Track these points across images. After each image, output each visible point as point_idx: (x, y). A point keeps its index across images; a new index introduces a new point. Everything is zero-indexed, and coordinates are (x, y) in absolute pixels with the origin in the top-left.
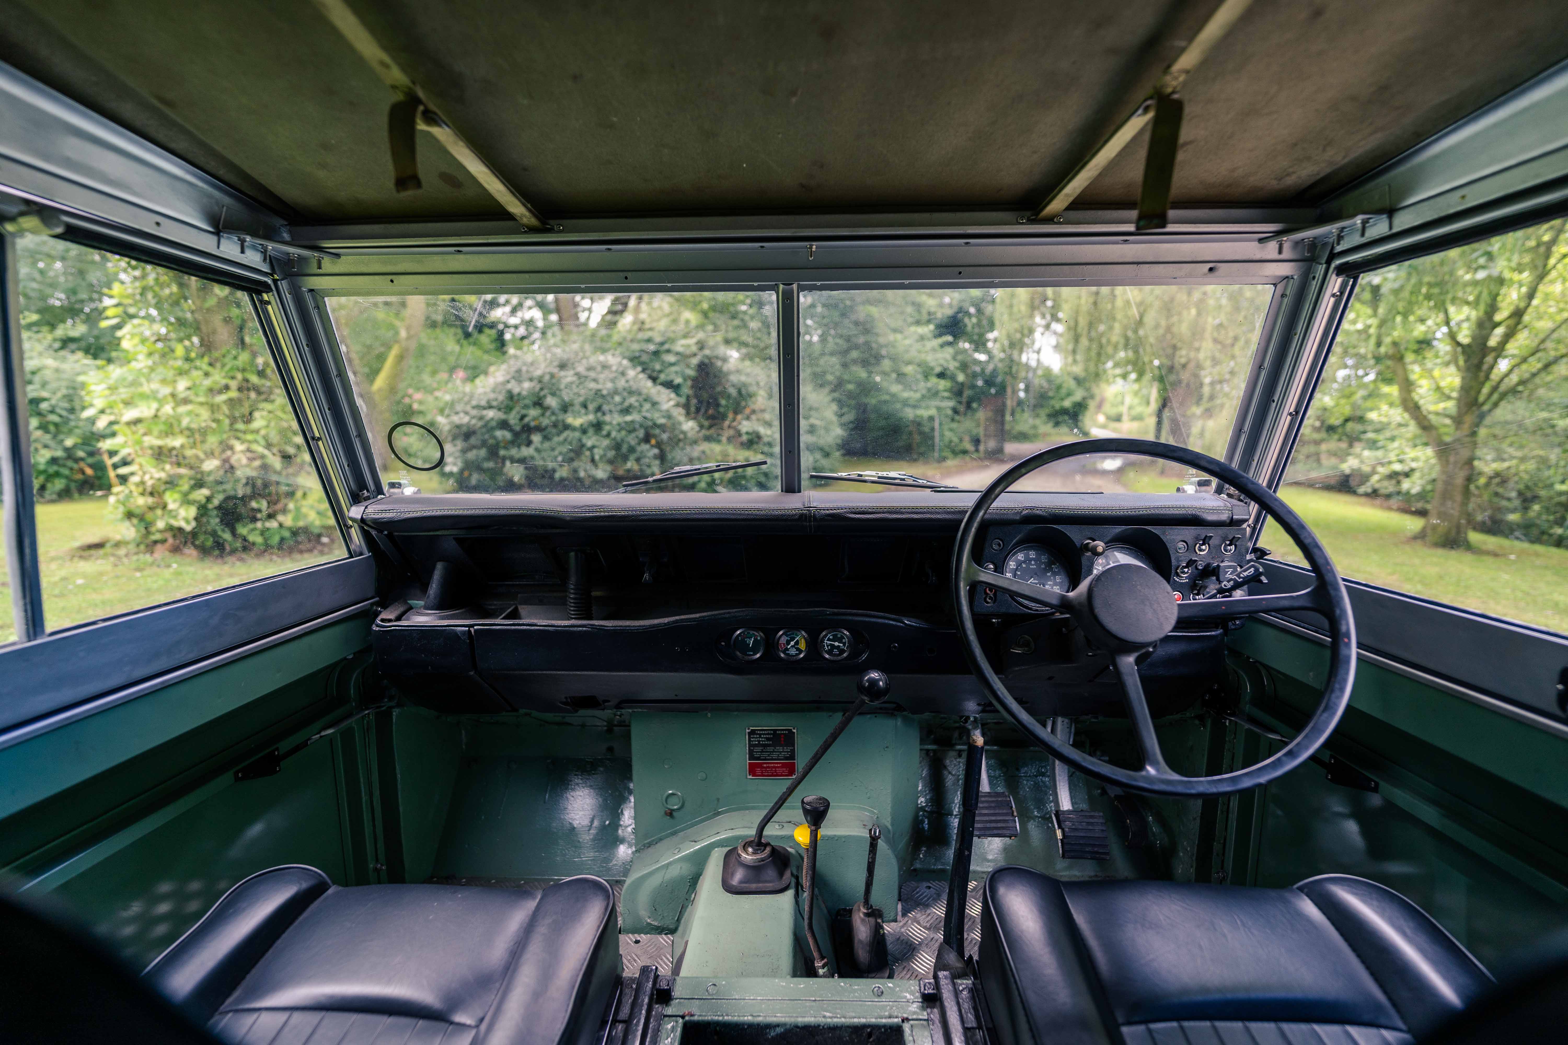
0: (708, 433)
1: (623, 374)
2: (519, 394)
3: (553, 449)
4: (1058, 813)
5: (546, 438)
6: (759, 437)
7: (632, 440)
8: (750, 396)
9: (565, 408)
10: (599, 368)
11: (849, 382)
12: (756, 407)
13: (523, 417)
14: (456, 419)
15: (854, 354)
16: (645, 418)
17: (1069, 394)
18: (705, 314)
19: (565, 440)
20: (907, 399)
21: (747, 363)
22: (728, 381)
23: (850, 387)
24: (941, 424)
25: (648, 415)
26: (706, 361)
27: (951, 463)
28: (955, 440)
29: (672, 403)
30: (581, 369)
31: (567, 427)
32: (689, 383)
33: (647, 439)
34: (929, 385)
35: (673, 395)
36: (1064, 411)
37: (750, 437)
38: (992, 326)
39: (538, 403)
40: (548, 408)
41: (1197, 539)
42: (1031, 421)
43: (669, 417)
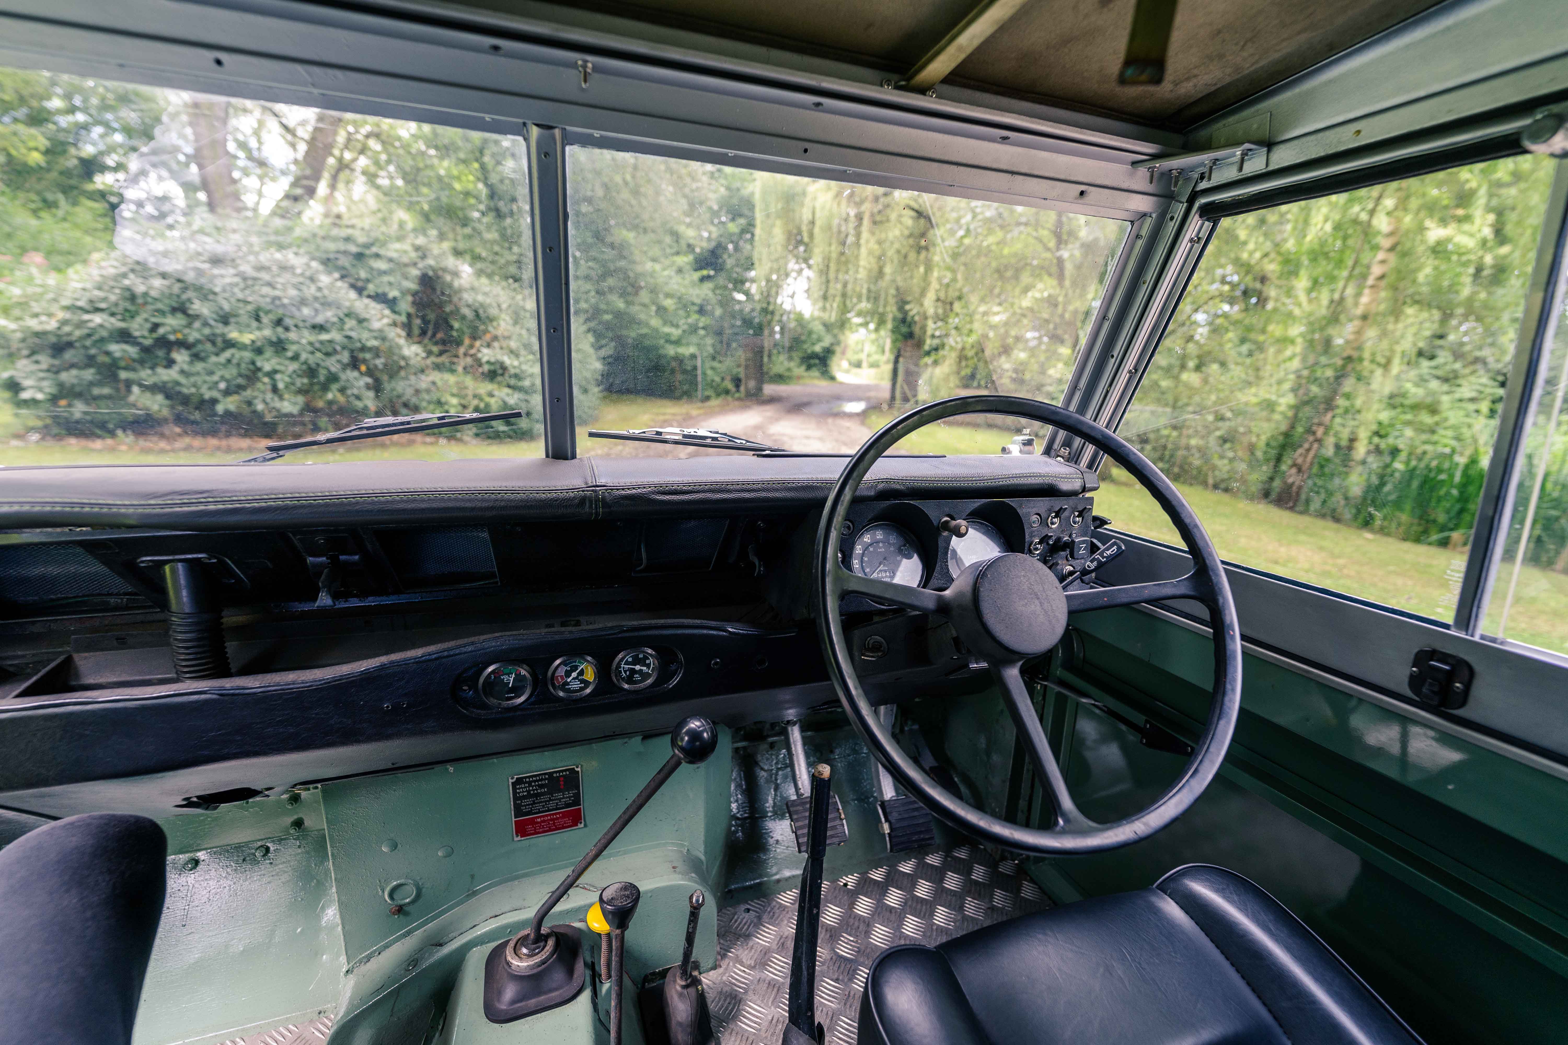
0: (439, 360)
1: (312, 279)
2: (146, 294)
3: (211, 373)
4: (883, 805)
5: (197, 357)
6: (504, 368)
7: (332, 365)
8: (491, 320)
9: (225, 319)
10: (275, 268)
11: (606, 312)
12: (499, 333)
13: (155, 327)
14: (33, 324)
15: (611, 281)
16: (349, 337)
17: (819, 340)
18: (426, 217)
19: (229, 361)
20: (668, 334)
21: (484, 280)
22: (460, 299)
23: (607, 317)
24: (703, 362)
25: (353, 334)
26: (431, 273)
27: (714, 402)
28: (717, 379)
29: (385, 321)
30: (246, 268)
31: (230, 344)
32: (410, 298)
33: (354, 364)
34: (690, 321)
35: (387, 312)
36: (814, 355)
37: (492, 368)
38: (751, 266)
39: (180, 309)
40: (197, 317)
41: (1050, 511)
42: (786, 364)
43: (384, 339)
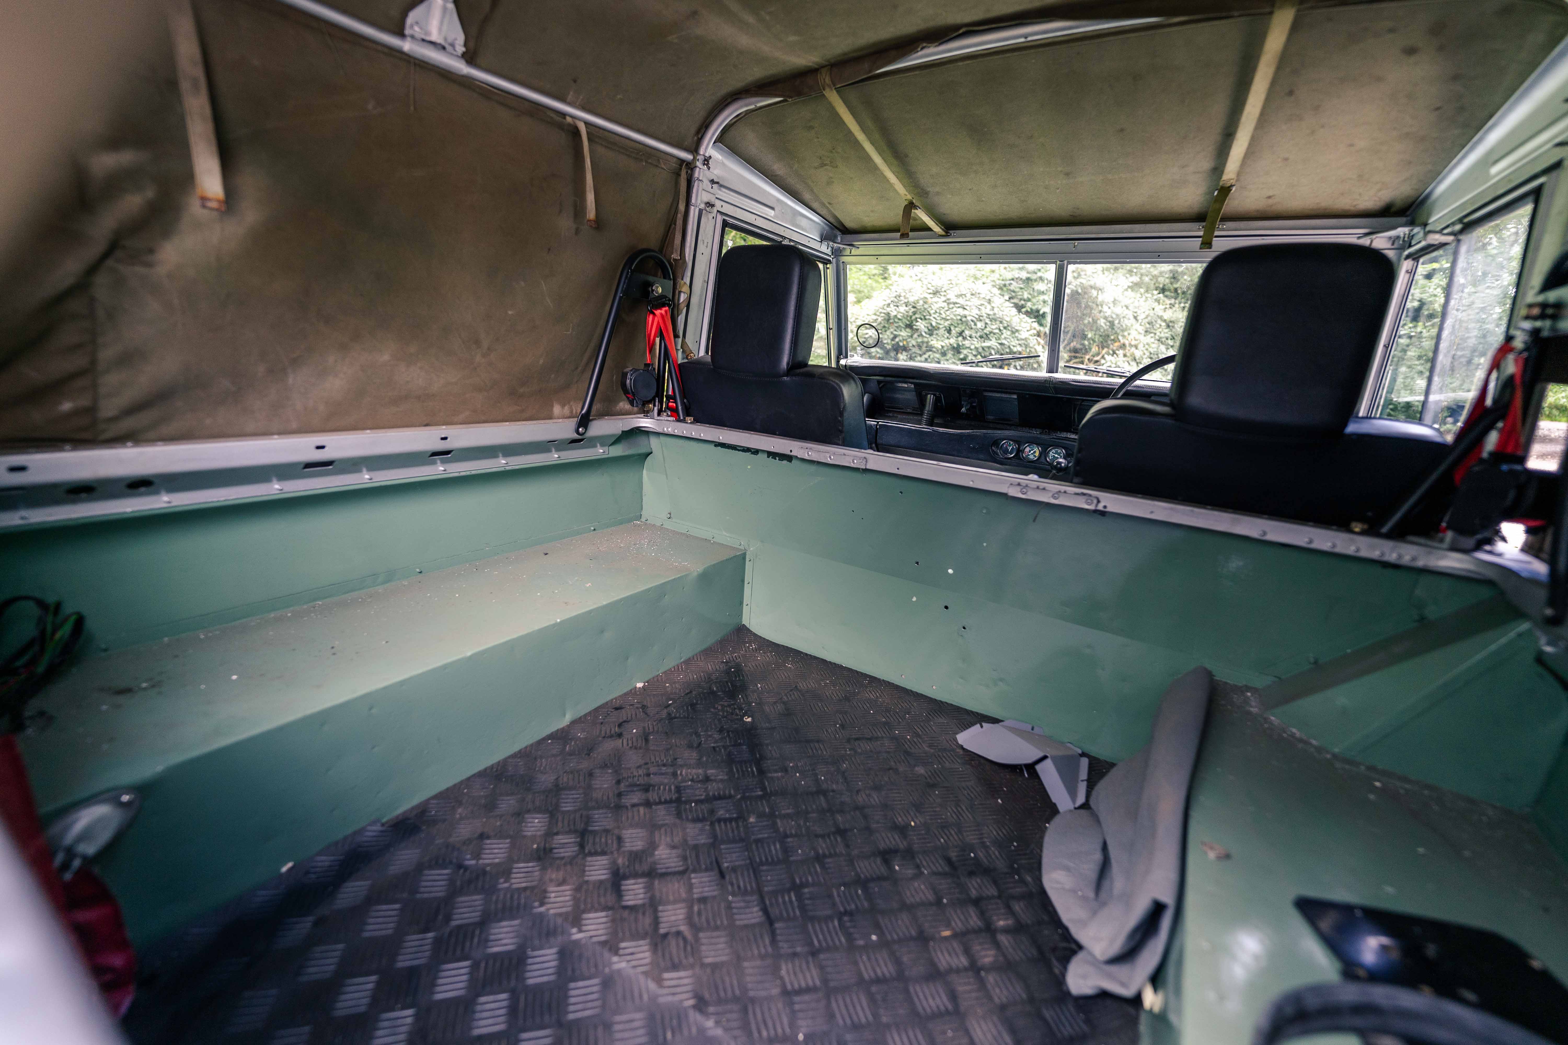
1: (990, 301)
2: (895, 317)
8: (1124, 329)
9: (932, 331)
13: (895, 337)
16: (1002, 344)
22: (1100, 312)
25: (1006, 342)
29: (1032, 332)
30: (952, 296)
35: (1035, 324)
39: (910, 326)
40: (917, 330)
43: (1026, 346)
